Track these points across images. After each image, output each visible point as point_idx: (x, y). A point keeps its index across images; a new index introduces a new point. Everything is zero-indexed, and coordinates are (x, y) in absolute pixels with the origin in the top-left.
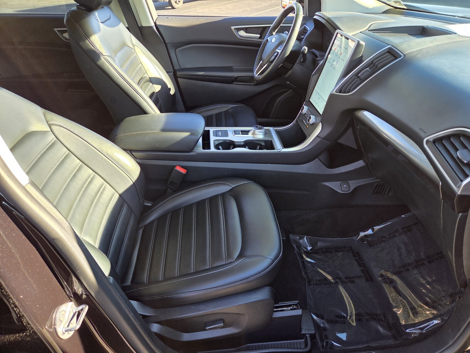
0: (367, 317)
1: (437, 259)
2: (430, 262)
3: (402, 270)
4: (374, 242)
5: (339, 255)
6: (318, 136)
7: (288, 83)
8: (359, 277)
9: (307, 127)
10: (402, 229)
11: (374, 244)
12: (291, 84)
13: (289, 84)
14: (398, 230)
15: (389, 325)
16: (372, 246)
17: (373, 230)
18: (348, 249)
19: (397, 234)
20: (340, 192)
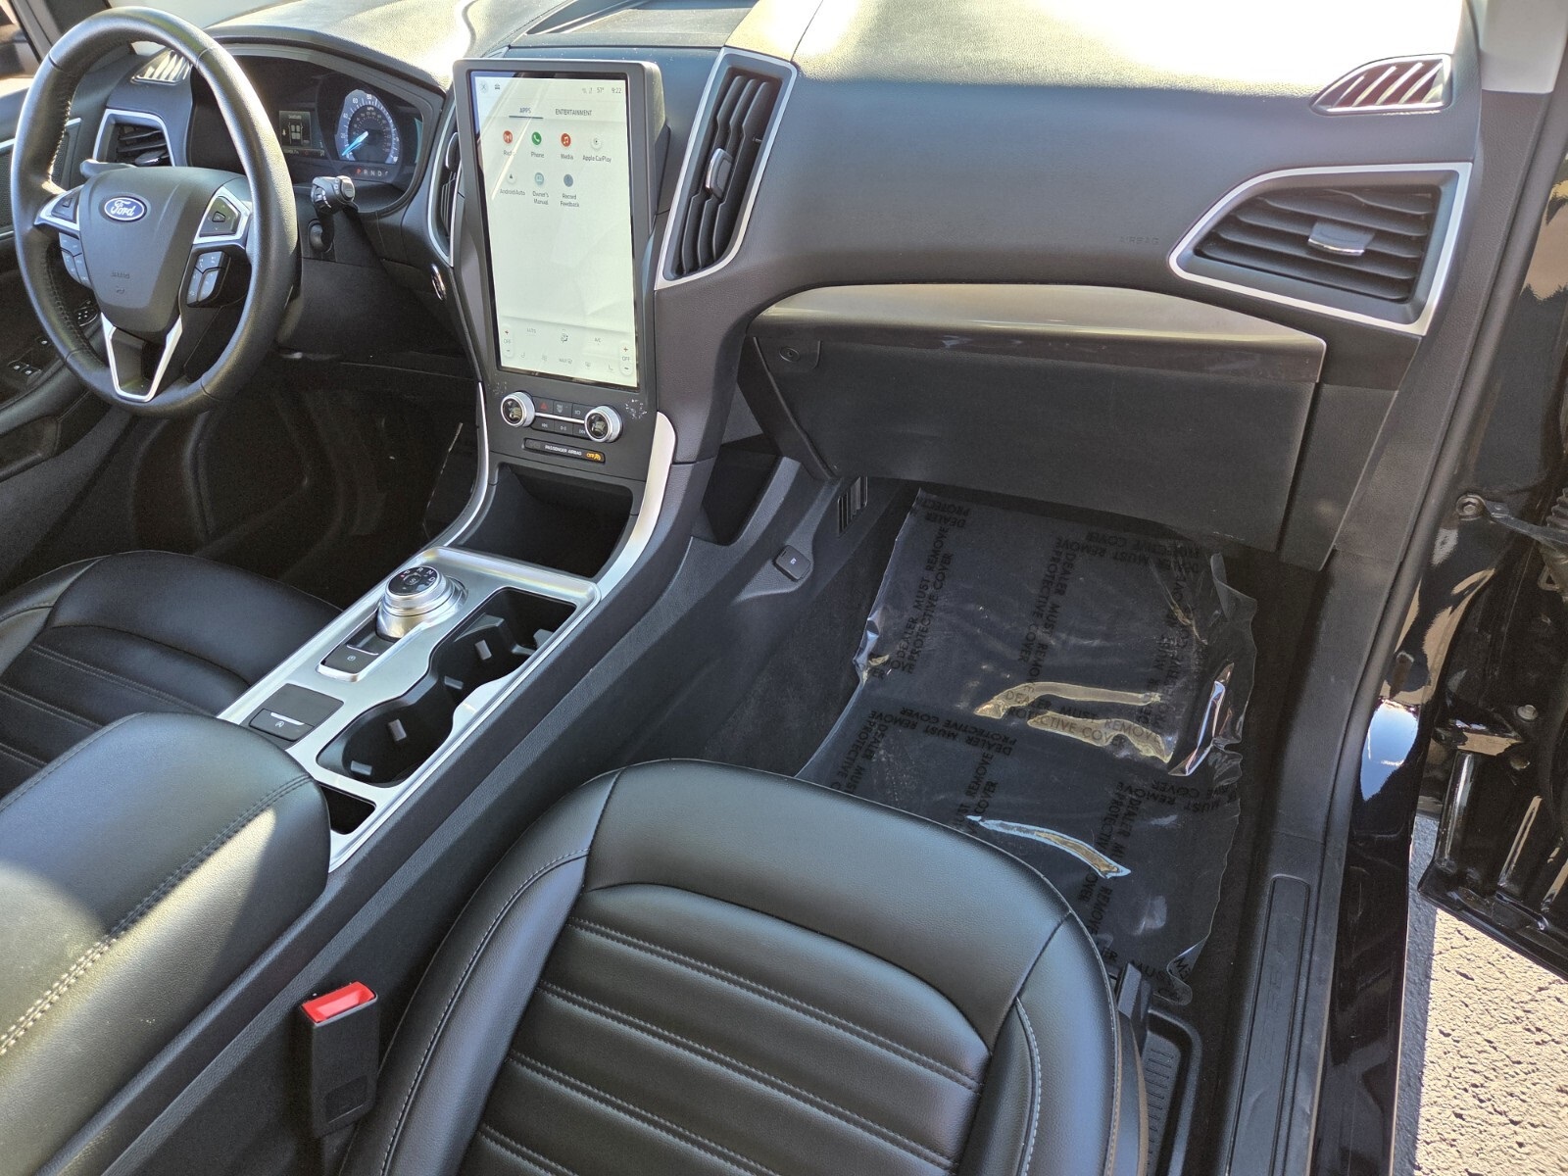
0: (1116, 828)
1: (1066, 572)
2: (1061, 592)
3: (1032, 658)
4: (908, 653)
5: (883, 759)
6: (678, 459)
7: (298, 355)
8: (985, 762)
9: (597, 461)
10: (930, 569)
11: (911, 658)
12: (310, 356)
13: (303, 358)
14: (923, 579)
15: (1155, 797)
16: (911, 666)
17: (873, 628)
18: (880, 725)
19: (930, 590)
20: (792, 588)
